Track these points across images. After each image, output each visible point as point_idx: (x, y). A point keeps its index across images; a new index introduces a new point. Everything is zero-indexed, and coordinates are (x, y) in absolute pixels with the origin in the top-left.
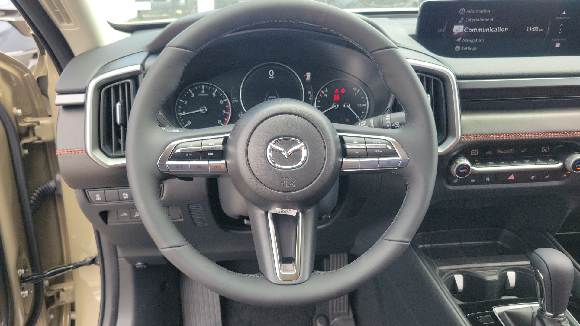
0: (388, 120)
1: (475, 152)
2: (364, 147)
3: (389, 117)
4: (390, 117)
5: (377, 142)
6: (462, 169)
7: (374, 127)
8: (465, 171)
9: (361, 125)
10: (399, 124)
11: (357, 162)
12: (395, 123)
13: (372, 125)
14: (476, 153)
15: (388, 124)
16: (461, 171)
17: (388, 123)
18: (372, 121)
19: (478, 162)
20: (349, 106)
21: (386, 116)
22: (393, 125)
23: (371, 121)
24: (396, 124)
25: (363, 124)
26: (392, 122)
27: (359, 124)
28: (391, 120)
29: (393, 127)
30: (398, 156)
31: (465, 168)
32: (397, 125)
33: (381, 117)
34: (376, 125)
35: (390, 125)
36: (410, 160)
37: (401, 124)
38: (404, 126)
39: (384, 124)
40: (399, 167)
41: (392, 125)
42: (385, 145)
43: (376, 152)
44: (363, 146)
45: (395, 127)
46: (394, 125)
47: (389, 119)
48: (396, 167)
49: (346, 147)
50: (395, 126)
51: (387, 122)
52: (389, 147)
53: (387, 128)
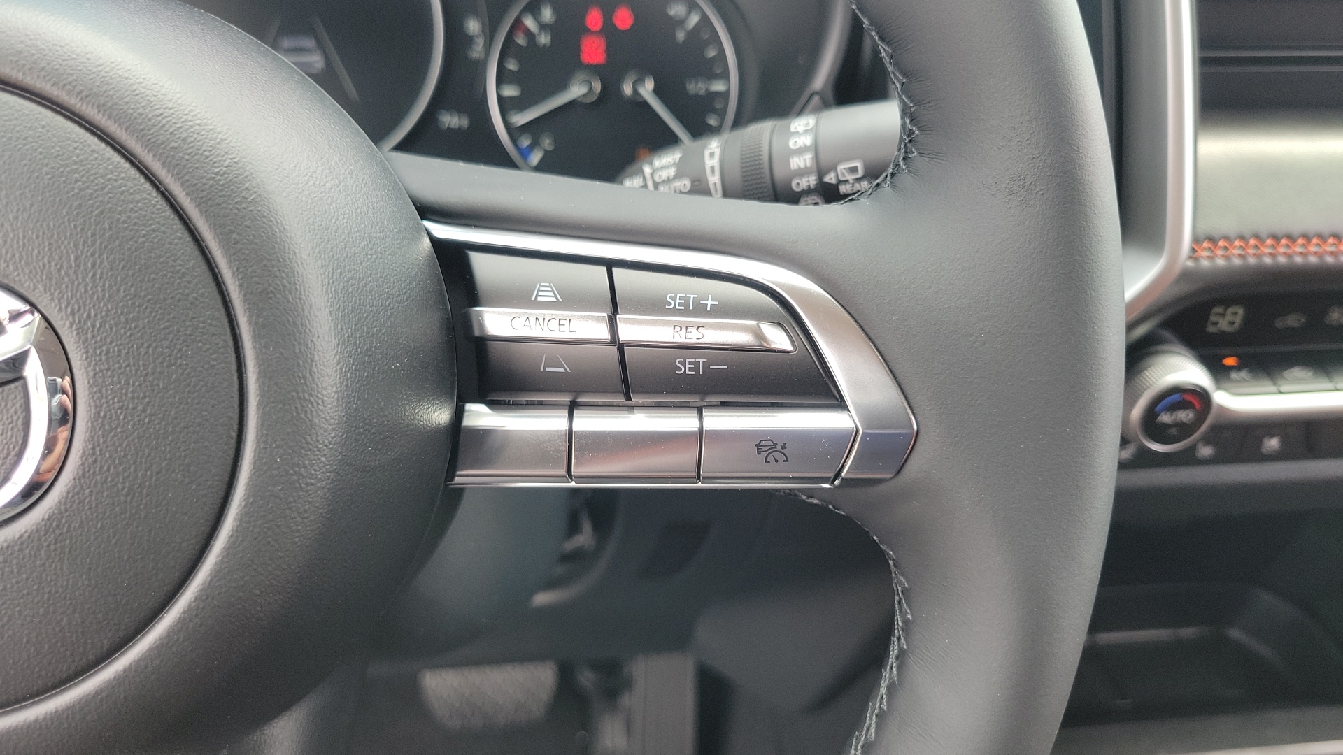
0: (801, 151)
1: (1228, 320)
2: (603, 333)
3: (806, 132)
4: (815, 131)
5: (696, 302)
6: (1173, 408)
7: (727, 194)
8: (1185, 416)
9: (652, 174)
10: (860, 174)
11: (552, 435)
12: (842, 167)
13: (714, 180)
14: (1232, 323)
15: (802, 173)
16: (1165, 418)
17: (802, 166)
18: (712, 155)
19: (1238, 368)
20: (647, 89)
21: (792, 129)
22: (827, 179)
23: (707, 153)
24: (844, 172)
25: (663, 168)
26: (825, 159)
27: (647, 170)
28: (816, 149)
29: (830, 194)
30: (839, 403)
31: (1183, 405)
32: (850, 177)
33: (762, 132)
34: (736, 176)
35: (812, 181)
36: (921, 433)
37: (872, 173)
38: (887, 187)
39: (779, 173)
40: (846, 482)
41: (821, 174)
42: (753, 323)
43: (687, 369)
44: (592, 327)
45: (843, 189)
46: (834, 181)
47: (807, 140)
48: (825, 480)
49: (477, 333)
50: (840, 182)
51: (797, 163)
52: (779, 339)
53: (793, 198)
